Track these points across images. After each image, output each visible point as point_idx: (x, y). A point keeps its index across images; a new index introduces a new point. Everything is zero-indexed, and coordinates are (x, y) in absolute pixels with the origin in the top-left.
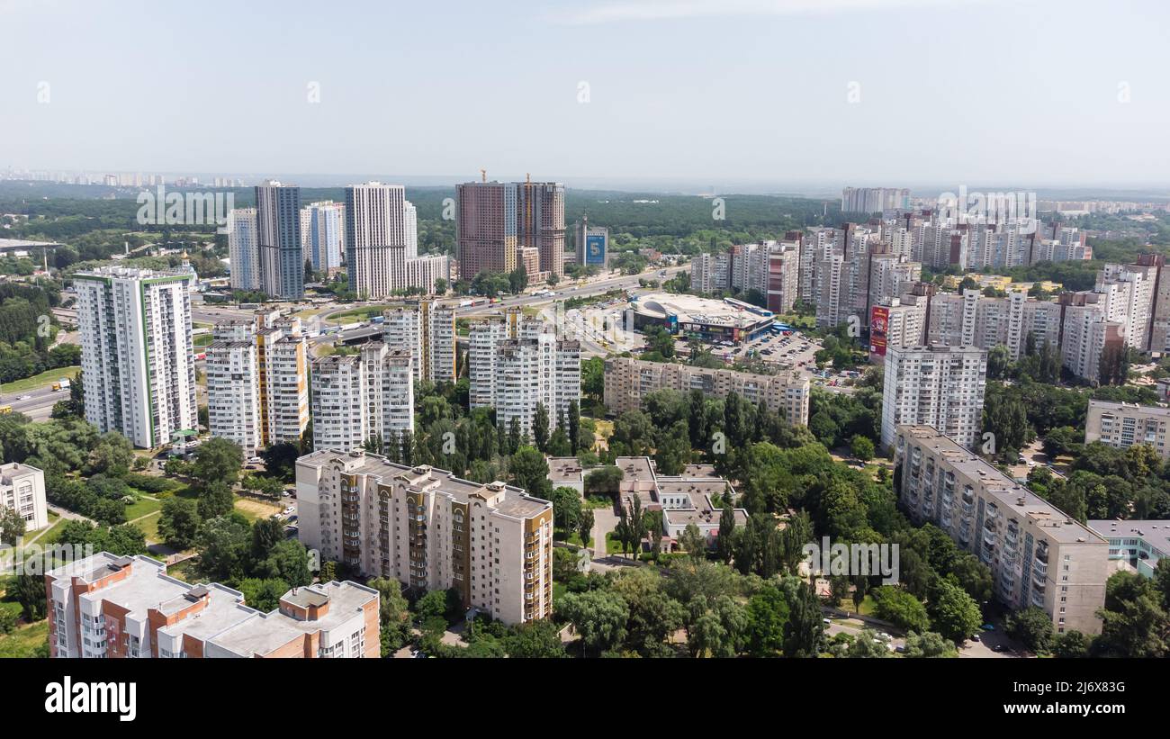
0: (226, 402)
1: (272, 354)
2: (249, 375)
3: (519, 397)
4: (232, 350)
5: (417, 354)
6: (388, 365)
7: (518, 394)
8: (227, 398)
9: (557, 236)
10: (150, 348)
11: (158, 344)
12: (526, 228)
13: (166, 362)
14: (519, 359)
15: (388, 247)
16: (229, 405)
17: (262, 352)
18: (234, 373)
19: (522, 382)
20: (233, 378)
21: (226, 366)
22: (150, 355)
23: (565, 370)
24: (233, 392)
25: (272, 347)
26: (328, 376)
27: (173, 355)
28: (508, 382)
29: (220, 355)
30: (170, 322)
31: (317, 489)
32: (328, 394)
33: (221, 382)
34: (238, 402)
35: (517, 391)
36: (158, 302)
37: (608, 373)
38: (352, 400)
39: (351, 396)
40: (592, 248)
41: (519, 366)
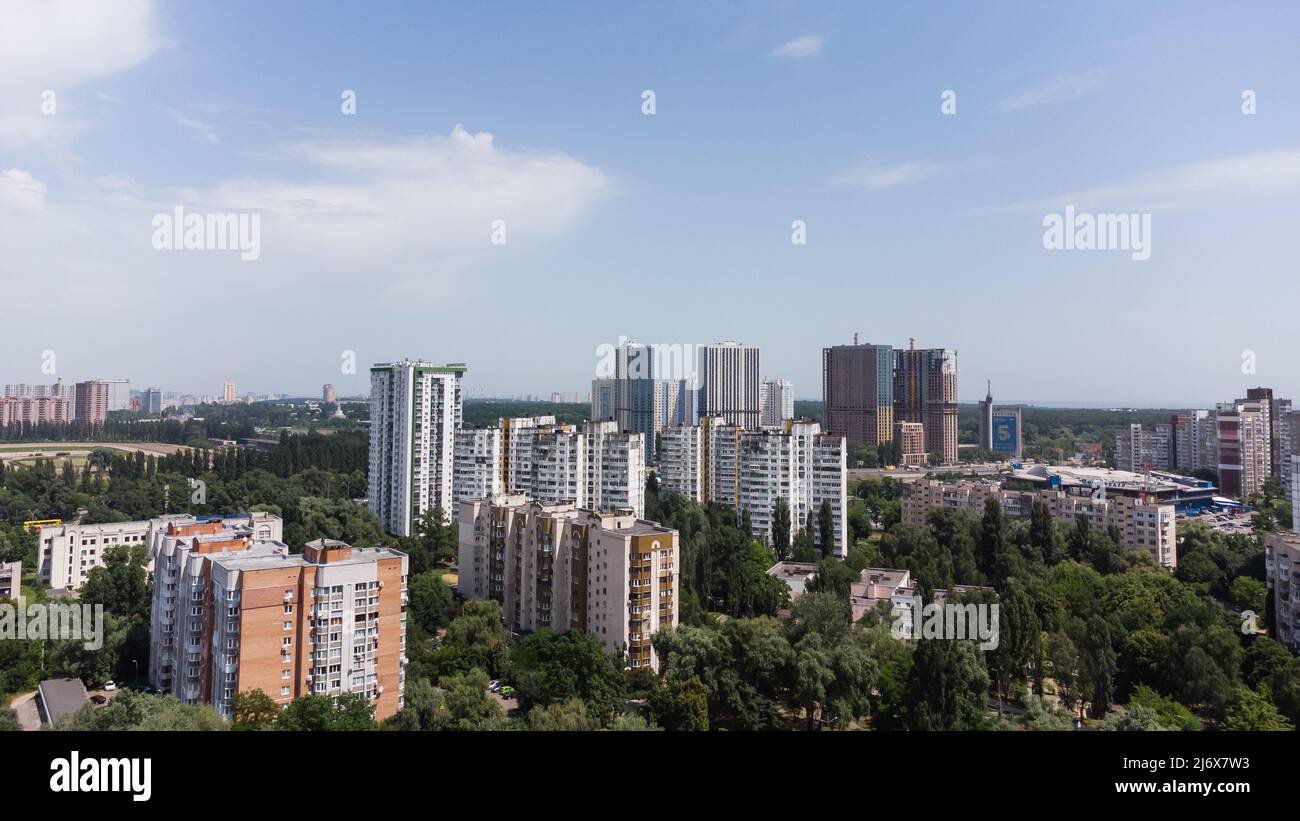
0: (469, 486)
1: (516, 439)
2: (492, 459)
3: (766, 499)
4: (478, 432)
5: (696, 475)
6: (608, 441)
7: (764, 495)
8: (469, 483)
9: (948, 410)
10: (417, 435)
11: (425, 432)
12: (910, 403)
13: (431, 452)
14: (766, 452)
15: (741, 412)
16: (472, 490)
17: (507, 437)
18: (479, 455)
19: (769, 479)
20: (477, 462)
21: (471, 448)
22: (417, 442)
23: (824, 469)
24: (475, 476)
25: (517, 432)
26: (546, 448)
27: (439, 446)
28: (753, 479)
29: (467, 435)
30: (440, 413)
31: (472, 528)
32: (545, 467)
33: (466, 465)
34: (480, 487)
35: (764, 491)
36: (429, 390)
37: (906, 497)
38: (568, 476)
39: (568, 471)
40: (1000, 432)
41: (766, 460)
